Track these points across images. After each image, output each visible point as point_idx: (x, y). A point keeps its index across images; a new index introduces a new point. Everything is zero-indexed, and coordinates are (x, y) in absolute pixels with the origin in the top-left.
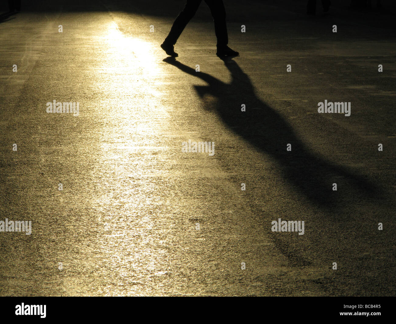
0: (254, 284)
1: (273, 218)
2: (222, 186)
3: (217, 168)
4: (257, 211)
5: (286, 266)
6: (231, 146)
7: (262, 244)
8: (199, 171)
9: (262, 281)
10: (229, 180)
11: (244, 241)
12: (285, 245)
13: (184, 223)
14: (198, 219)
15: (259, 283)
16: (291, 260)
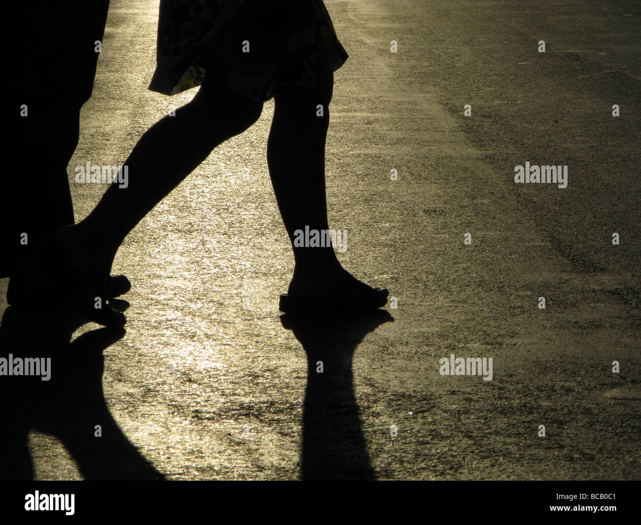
0: (520, 294)
1: (549, 211)
2: (472, 168)
3: (465, 144)
4: (524, 202)
5: (567, 272)
6: (486, 114)
7: (533, 244)
8: (437, 147)
9: (532, 290)
10: (482, 160)
11: (506, 240)
12: (567, 245)
13: (416, 215)
14: (437, 209)
15: (529, 293)
16: (575, 265)
